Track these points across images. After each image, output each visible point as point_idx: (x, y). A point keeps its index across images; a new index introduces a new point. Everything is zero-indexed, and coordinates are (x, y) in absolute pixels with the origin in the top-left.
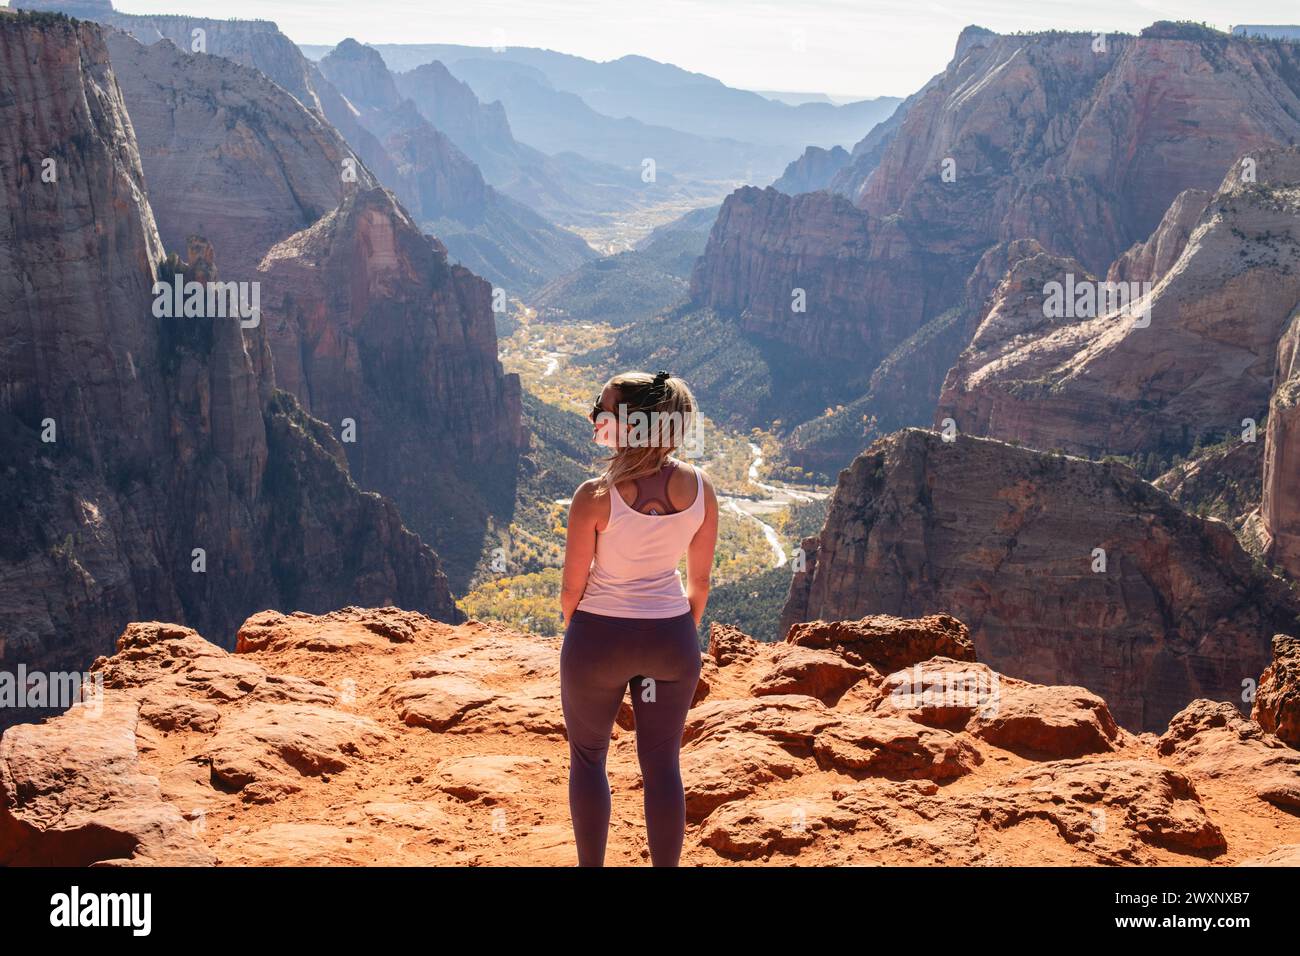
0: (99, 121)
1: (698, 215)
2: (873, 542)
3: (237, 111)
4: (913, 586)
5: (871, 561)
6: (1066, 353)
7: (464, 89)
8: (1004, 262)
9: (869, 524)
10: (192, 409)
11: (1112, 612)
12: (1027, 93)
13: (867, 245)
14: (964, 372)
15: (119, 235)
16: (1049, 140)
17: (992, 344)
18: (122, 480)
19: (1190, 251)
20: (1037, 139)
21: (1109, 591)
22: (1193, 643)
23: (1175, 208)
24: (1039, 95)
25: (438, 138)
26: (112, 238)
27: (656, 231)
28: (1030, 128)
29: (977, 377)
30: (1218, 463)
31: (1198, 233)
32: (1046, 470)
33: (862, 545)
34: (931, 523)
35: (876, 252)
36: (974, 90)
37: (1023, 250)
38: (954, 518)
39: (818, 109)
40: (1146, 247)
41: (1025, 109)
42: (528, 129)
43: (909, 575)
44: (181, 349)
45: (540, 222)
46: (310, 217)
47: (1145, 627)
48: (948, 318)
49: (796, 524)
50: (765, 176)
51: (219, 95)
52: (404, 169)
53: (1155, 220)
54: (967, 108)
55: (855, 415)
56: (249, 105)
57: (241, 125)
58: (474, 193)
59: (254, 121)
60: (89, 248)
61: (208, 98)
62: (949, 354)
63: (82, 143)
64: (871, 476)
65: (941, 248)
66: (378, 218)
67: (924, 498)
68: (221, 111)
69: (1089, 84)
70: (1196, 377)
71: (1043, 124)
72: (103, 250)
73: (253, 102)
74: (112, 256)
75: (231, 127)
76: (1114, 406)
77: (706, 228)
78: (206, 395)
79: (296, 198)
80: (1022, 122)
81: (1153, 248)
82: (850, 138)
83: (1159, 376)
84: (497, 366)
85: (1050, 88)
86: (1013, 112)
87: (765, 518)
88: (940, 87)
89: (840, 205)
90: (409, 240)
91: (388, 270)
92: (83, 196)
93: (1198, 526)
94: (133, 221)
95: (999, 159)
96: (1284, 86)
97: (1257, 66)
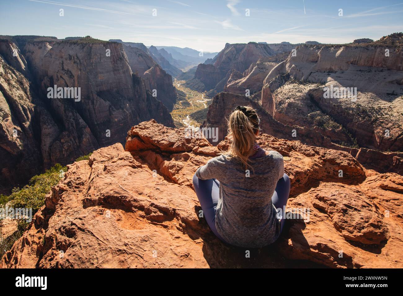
0: (123, 56)
1: (195, 67)
2: (217, 105)
3: (139, 55)
4: (222, 110)
5: (217, 107)
6: (239, 83)
7: (166, 52)
8: (231, 72)
9: (217, 103)
10: (137, 91)
12: (234, 51)
13: (215, 70)
14: (227, 85)
15: (127, 70)
16: (236, 57)
17: (230, 82)
18: (129, 100)
19: (253, 70)
20: (235, 57)
23: (251, 65)
24: (235, 52)
25: (164, 58)
26: (126, 71)
27: (190, 69)
28: (234, 56)
29: (228, 86)
30: (256, 95)
31: (254, 68)
32: (237, 96)
33: (216, 105)
34: (224, 103)
35: (216, 71)
36: (227, 51)
37: (234, 71)
38: (226, 102)
39: (209, 54)
40: (248, 70)
42: (174, 57)
43: (222, 109)
44: (135, 84)
45: (176, 68)
46: (149, 68)
48: (224, 79)
49: (208, 103)
50: (203, 62)
51: (137, 52)
52: (160, 62)
53: (249, 67)
54: (227, 53)
55: (214, 91)
56: (141, 54)
57: (140, 57)
58: (168, 63)
59: (142, 56)
60: (123, 72)
61: (136, 53)
62: (225, 83)
63: (121, 59)
64: (217, 97)
65: (224, 71)
66: (158, 68)
67: (223, 100)
68: (137, 55)
69: (241, 50)
70: (254, 85)
71: (236, 55)
72: (125, 72)
74: (126, 73)
75: (139, 57)
76: (244, 89)
77: (196, 69)
78: (139, 90)
79: (147, 65)
80: (233, 55)
81: (249, 70)
82: (212, 57)
83: (249, 85)
84: (173, 86)
85: (236, 50)
86: (232, 54)
87: (204, 103)
88: (223, 51)
89: (212, 66)
90: (161, 70)
91: (159, 74)
92: (122, 65)
93: (254, 102)
94: (128, 69)
95: (230, 60)
96: (264, 50)
97: (261, 47)
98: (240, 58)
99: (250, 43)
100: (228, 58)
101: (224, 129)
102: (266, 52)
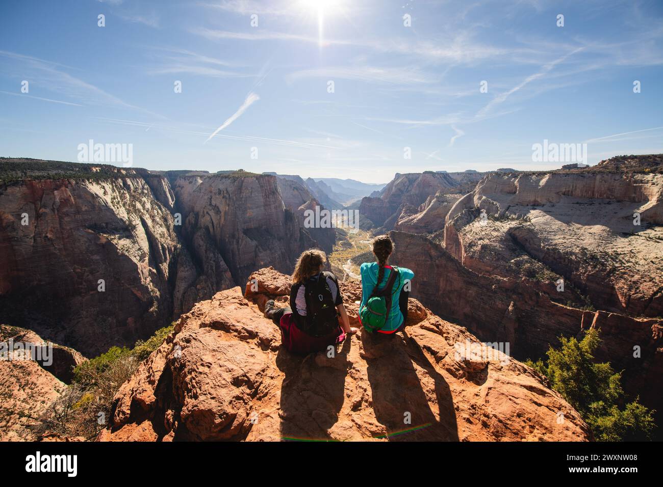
0: (276, 189)
1: (358, 201)
3: (294, 188)
6: (413, 219)
7: (325, 184)
8: (403, 206)
10: (289, 229)
11: (422, 257)
12: (406, 182)
14: (398, 222)
16: (409, 189)
17: (402, 218)
18: (279, 240)
19: (431, 204)
20: (407, 189)
21: (422, 254)
22: (435, 261)
23: (429, 198)
25: (322, 192)
26: (278, 205)
27: (353, 203)
28: (406, 187)
29: (400, 223)
30: (437, 235)
31: (432, 201)
32: (412, 236)
35: (384, 205)
36: (398, 182)
37: (406, 205)
38: (398, 243)
39: (375, 186)
40: (424, 204)
41: (405, 185)
42: (333, 189)
44: (287, 221)
45: (336, 202)
46: (305, 203)
47: (427, 259)
48: (395, 215)
50: (368, 195)
51: (292, 186)
52: (317, 195)
53: (426, 200)
54: (397, 185)
55: (382, 229)
57: (295, 190)
58: (327, 197)
59: (297, 189)
60: (275, 207)
61: (290, 186)
62: (396, 219)
63: (274, 192)
65: (394, 205)
66: (314, 202)
68: (292, 188)
69: (415, 181)
70: (433, 222)
71: (408, 186)
73: (297, 187)
74: (278, 208)
75: (294, 190)
76: (421, 227)
77: (360, 203)
78: (291, 227)
79: (303, 200)
81: (426, 204)
82: (380, 190)
83: (427, 222)
85: (409, 181)
87: (369, 243)
88: (393, 182)
89: (379, 199)
92: (274, 200)
93: (435, 244)
94: (281, 203)
95: (402, 192)
96: (444, 179)
97: (440, 177)
98: (414, 191)
99: (426, 172)
100: (400, 189)
102: (446, 181)
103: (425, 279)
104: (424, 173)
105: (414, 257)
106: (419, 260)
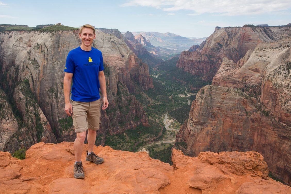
3: (112, 42)
4: (209, 107)
5: (203, 104)
7: (144, 38)
9: (202, 99)
11: (238, 111)
12: (225, 36)
13: (202, 59)
16: (228, 43)
20: (227, 43)
21: (238, 108)
22: (250, 116)
23: (248, 52)
24: (227, 36)
28: (226, 41)
32: (228, 91)
34: (211, 98)
36: (217, 36)
38: (214, 98)
39: (194, 40)
40: (243, 58)
41: (225, 38)
42: (153, 43)
46: (123, 56)
47: (243, 113)
50: (187, 49)
51: (110, 39)
53: (245, 54)
54: (216, 38)
56: (114, 41)
57: (113, 44)
59: (115, 43)
61: (108, 40)
65: (212, 59)
66: (132, 56)
67: (210, 95)
68: (110, 42)
69: (236, 34)
70: (251, 77)
71: (228, 40)
73: (115, 40)
75: (111, 44)
76: (238, 81)
79: (121, 54)
80: (225, 40)
81: (245, 58)
83: (245, 77)
85: (229, 35)
86: (223, 39)
88: (212, 36)
90: (137, 59)
91: (134, 64)
93: (251, 99)
95: (221, 46)
96: (265, 33)
97: (261, 31)
98: (234, 45)
99: (245, 26)
100: (219, 44)
101: (211, 132)
102: (267, 36)
103: (240, 134)
104: (244, 27)
105: (230, 111)
106: (235, 115)
